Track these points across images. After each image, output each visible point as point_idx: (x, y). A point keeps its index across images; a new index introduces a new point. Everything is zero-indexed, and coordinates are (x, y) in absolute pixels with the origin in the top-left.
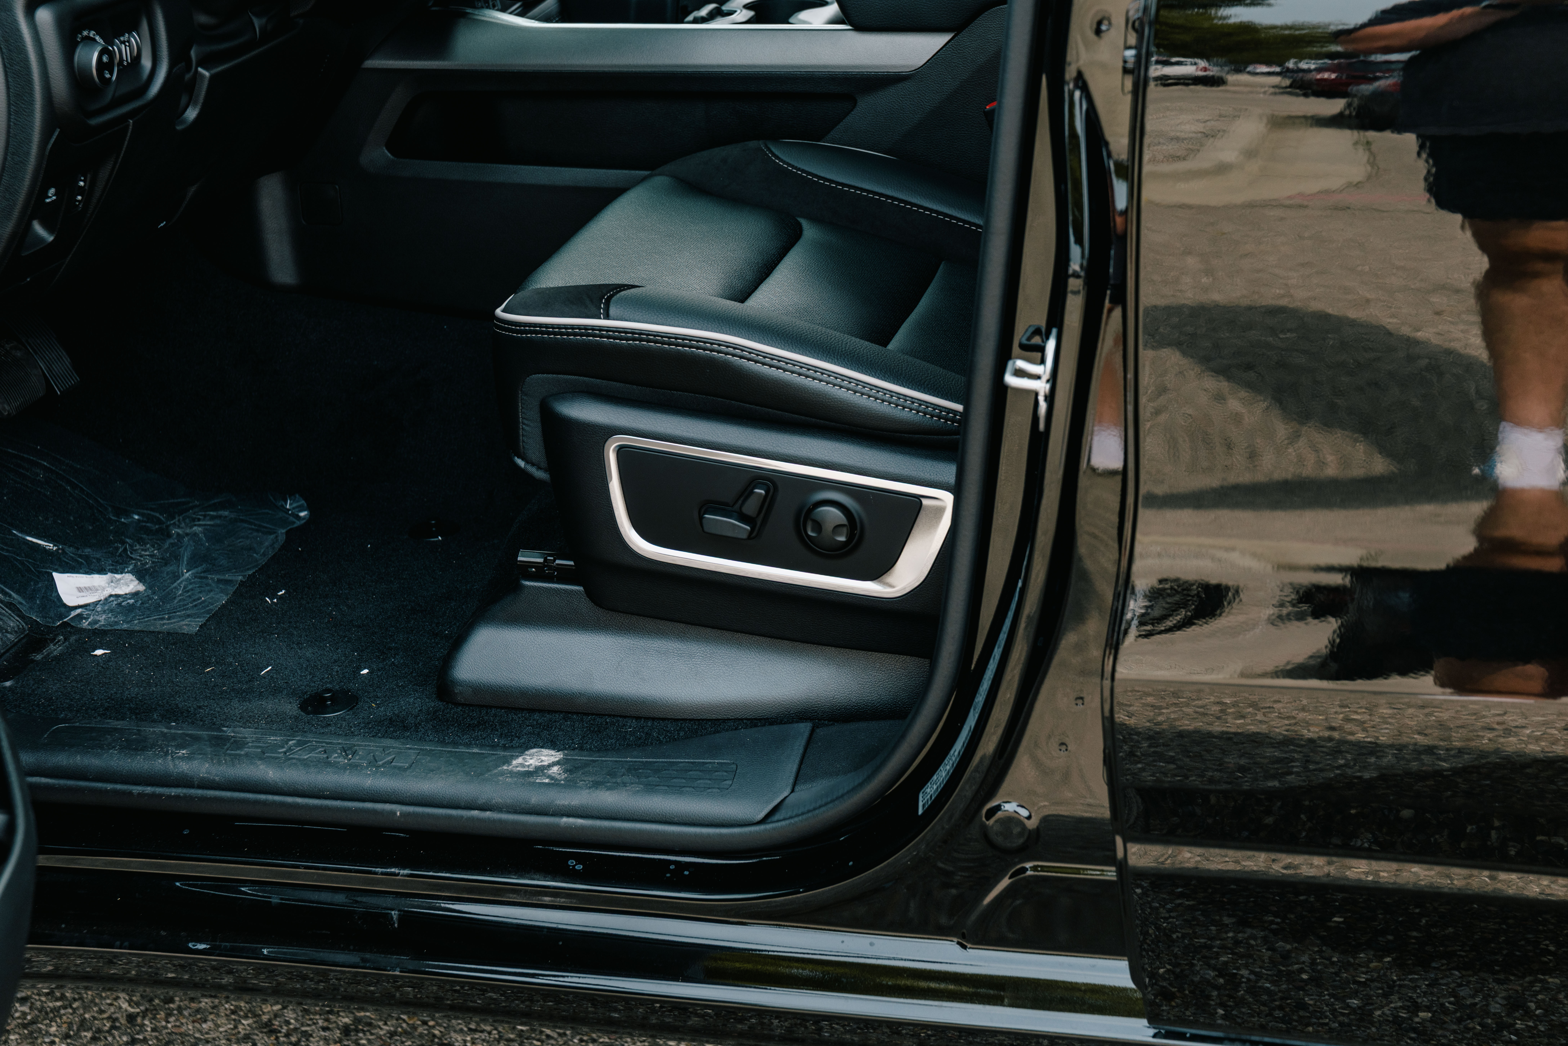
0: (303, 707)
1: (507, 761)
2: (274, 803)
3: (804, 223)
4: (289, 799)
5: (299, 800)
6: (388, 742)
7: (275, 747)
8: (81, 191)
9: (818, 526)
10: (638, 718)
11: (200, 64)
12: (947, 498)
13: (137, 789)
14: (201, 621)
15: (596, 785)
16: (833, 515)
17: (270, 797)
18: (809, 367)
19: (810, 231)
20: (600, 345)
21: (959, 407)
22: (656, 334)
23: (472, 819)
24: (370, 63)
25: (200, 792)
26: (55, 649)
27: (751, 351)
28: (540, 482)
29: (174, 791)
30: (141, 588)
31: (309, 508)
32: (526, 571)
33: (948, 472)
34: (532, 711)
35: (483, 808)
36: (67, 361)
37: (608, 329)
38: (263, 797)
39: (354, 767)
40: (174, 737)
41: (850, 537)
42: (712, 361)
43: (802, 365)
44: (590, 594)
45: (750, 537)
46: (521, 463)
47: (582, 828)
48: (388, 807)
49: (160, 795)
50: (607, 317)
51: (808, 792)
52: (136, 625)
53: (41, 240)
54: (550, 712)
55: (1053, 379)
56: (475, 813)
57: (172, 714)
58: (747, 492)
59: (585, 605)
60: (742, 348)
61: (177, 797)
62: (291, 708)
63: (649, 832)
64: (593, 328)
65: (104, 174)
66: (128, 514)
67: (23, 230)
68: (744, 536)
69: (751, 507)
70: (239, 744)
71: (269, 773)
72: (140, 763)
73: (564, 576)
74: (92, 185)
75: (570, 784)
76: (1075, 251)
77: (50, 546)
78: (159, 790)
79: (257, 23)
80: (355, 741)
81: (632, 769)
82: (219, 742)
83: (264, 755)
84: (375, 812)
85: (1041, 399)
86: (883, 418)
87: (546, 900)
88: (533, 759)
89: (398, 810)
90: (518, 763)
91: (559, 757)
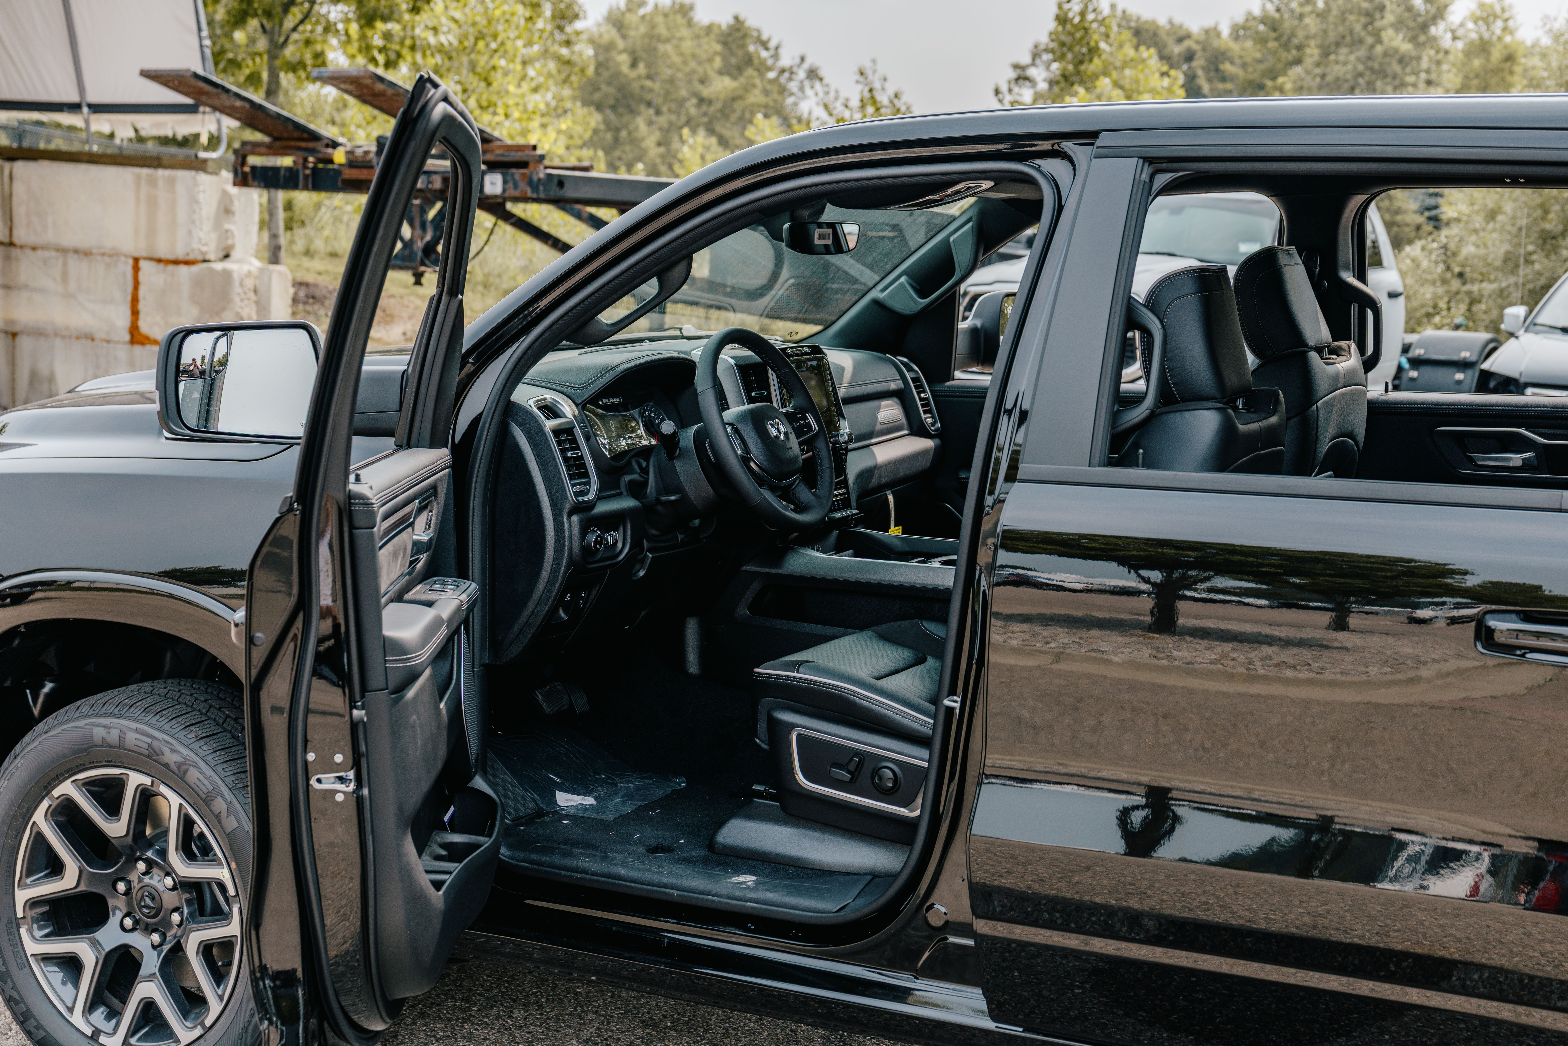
0: (648, 851)
1: (731, 878)
2: (622, 885)
3: (927, 657)
4: (629, 884)
5: (633, 884)
6: (680, 866)
7: (629, 863)
8: (582, 598)
9: (880, 778)
10: (795, 867)
11: (648, 551)
13: (563, 873)
14: (617, 816)
15: (766, 890)
16: (889, 774)
17: (621, 882)
18: (884, 704)
19: (930, 661)
20: (793, 685)
22: (818, 682)
23: (707, 900)
24: (745, 568)
25: (590, 877)
26: (546, 819)
27: (859, 693)
28: (765, 750)
29: (579, 875)
30: (595, 803)
31: (687, 783)
32: (756, 794)
34: (748, 859)
35: (713, 895)
36: (585, 699)
37: (797, 678)
38: (617, 882)
39: (662, 873)
41: (895, 785)
42: (841, 697)
43: (881, 702)
44: (783, 807)
45: (851, 779)
46: (758, 741)
47: (757, 908)
48: (671, 891)
49: (573, 877)
50: (797, 672)
51: (860, 902)
52: (586, 815)
53: (562, 618)
56: (709, 897)
58: (851, 759)
59: (780, 812)
60: (855, 692)
61: (580, 878)
62: (641, 850)
63: (785, 913)
64: (790, 677)
65: (594, 593)
66: (599, 774)
67: (553, 611)
68: (849, 780)
69: (852, 767)
70: (612, 859)
71: (622, 872)
72: (568, 862)
73: (772, 798)
74: (588, 596)
75: (755, 889)
77: (559, 780)
78: (573, 874)
79: (680, 537)
80: (665, 864)
81: (785, 886)
82: (604, 858)
83: (623, 864)
85: (957, 711)
86: (915, 730)
87: (734, 940)
88: (742, 878)
89: (676, 893)
90: (736, 879)
91: (754, 878)
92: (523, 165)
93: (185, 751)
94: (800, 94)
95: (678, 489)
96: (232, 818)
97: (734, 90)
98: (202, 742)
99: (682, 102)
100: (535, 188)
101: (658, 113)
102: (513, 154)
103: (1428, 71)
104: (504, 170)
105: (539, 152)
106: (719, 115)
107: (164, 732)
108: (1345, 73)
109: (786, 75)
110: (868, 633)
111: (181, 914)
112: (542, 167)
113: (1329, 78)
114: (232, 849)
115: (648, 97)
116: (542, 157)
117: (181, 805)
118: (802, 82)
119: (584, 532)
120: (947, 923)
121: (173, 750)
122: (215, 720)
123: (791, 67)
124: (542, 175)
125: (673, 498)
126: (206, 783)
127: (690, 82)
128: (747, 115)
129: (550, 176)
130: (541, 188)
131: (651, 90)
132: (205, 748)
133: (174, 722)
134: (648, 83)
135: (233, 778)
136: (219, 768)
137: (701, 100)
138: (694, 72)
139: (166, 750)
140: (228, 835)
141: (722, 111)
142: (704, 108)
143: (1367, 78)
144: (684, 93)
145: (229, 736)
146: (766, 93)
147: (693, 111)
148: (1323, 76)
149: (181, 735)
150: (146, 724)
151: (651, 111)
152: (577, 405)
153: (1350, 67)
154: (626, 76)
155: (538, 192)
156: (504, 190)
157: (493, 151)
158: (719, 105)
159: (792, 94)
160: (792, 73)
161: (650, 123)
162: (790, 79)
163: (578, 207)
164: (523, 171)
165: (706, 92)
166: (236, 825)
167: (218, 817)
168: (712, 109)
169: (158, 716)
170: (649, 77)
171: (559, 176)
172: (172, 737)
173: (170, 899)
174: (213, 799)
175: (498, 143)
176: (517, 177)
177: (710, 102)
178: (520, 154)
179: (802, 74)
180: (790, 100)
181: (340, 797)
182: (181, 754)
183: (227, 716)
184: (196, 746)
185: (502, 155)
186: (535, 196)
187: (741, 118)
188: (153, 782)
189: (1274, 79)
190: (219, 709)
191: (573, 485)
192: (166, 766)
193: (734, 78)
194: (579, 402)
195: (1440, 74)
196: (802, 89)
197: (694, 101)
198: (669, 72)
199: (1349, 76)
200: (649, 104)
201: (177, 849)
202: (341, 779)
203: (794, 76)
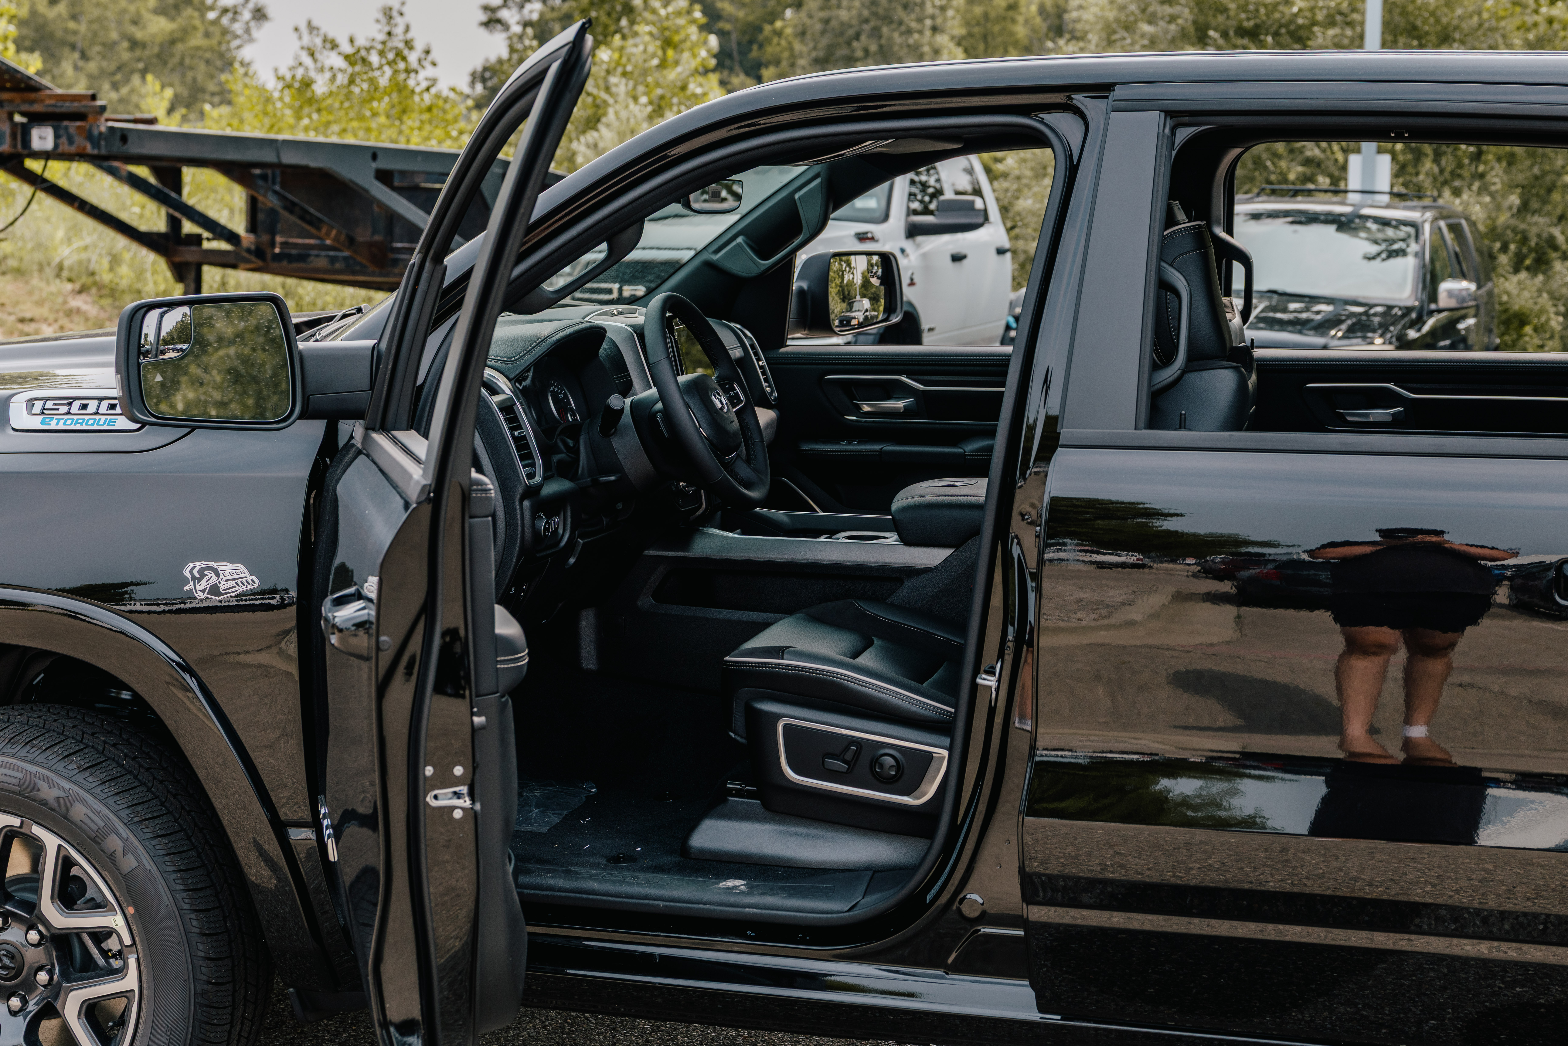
0: (609, 862)
1: (718, 883)
2: (598, 900)
3: (874, 639)
4: (605, 898)
5: (610, 898)
6: (655, 875)
7: (596, 875)
8: (523, 591)
9: (882, 766)
10: (784, 867)
11: (581, 536)
12: (945, 753)
14: (549, 828)
15: (763, 894)
16: (889, 761)
17: (595, 897)
18: (881, 687)
19: (877, 642)
20: (778, 673)
21: (953, 710)
22: (807, 668)
23: (699, 909)
24: (647, 553)
25: (558, 894)
27: (853, 678)
28: (742, 744)
29: (545, 893)
31: (597, 787)
32: (730, 792)
33: (947, 741)
34: (730, 862)
35: (705, 903)
37: (783, 665)
38: (591, 897)
39: (639, 884)
40: (544, 869)
41: (897, 772)
42: (833, 682)
43: (877, 686)
44: (764, 804)
45: (848, 769)
46: (733, 735)
47: (756, 914)
48: (656, 902)
49: (538, 895)
50: (783, 659)
51: (870, 899)
54: (739, 863)
55: (999, 681)
56: (701, 906)
57: (541, 861)
58: (847, 748)
59: (760, 810)
60: (849, 676)
61: (547, 895)
62: (603, 861)
63: (790, 917)
64: (775, 664)
65: (533, 585)
68: (845, 770)
69: (849, 756)
70: (578, 873)
71: (595, 886)
72: (528, 879)
73: (750, 795)
74: (528, 589)
75: (750, 894)
76: (1011, 629)
78: (538, 892)
79: (605, 521)
80: (638, 874)
81: (783, 888)
82: (568, 872)
83: (592, 878)
84: (649, 905)
85: (993, 690)
86: (915, 714)
87: (736, 949)
88: (730, 883)
89: (661, 904)
90: (723, 884)
91: (744, 882)
92: (80, 116)
93: (67, 785)
94: (246, 37)
95: (617, 468)
96: (130, 856)
97: (172, 32)
98: (87, 774)
99: (110, 47)
100: (95, 142)
101: (84, 56)
102: (67, 104)
103: (933, 17)
104: (56, 123)
105: (99, 103)
106: (155, 60)
107: (38, 764)
108: (851, 18)
109: (230, 15)
110: (799, 615)
111: (51, 973)
112: (103, 119)
113: (834, 23)
114: (129, 891)
115: (72, 39)
116: (103, 109)
117: (60, 846)
118: (247, 23)
119: (535, 517)
120: (984, 914)
121: (52, 785)
122: (93, 747)
123: (235, 7)
124: (103, 129)
125: (613, 478)
126: (97, 819)
127: (120, 23)
128: (187, 61)
129: (112, 129)
130: (103, 143)
131: (75, 33)
132: (90, 779)
133: (48, 752)
134: (72, 25)
135: (128, 811)
136: (111, 801)
137: (134, 44)
138: (124, 11)
139: (43, 786)
140: (125, 877)
141: (159, 56)
142: (138, 53)
143: (873, 23)
144: (114, 35)
145: (114, 765)
146: (207, 35)
147: (126, 56)
148: (827, 21)
149: (60, 766)
150: (13, 756)
151: (77, 55)
152: (510, 380)
153: (854, 12)
154: (44, 16)
155: (99, 148)
156: (56, 146)
157: (42, 101)
158: (156, 50)
159: (236, 37)
160: (236, 13)
161: (76, 68)
162: (234, 20)
163: (116, 164)
164: (78, 124)
165: (139, 35)
166: (134, 864)
167: (112, 856)
168: (147, 53)
169: (28, 747)
170: (74, 17)
171: (122, 129)
172: (49, 769)
173: (33, 956)
174: (104, 837)
175: (48, 92)
176: (72, 131)
177: (144, 45)
178: (76, 104)
179: (246, 15)
180: (235, 43)
181: (458, 814)
182: (62, 789)
183: (105, 742)
184: (80, 777)
185: (54, 106)
186: (96, 152)
187: (181, 63)
188: (22, 823)
189: (772, 22)
190: (93, 734)
191: (524, 467)
192: (44, 802)
193: (173, 19)
194: (512, 376)
195: (945, 19)
196: (248, 31)
197: (125, 44)
198: (96, 12)
199: (854, 22)
200: (73, 47)
201: (52, 898)
202: (457, 795)
203: (238, 17)
